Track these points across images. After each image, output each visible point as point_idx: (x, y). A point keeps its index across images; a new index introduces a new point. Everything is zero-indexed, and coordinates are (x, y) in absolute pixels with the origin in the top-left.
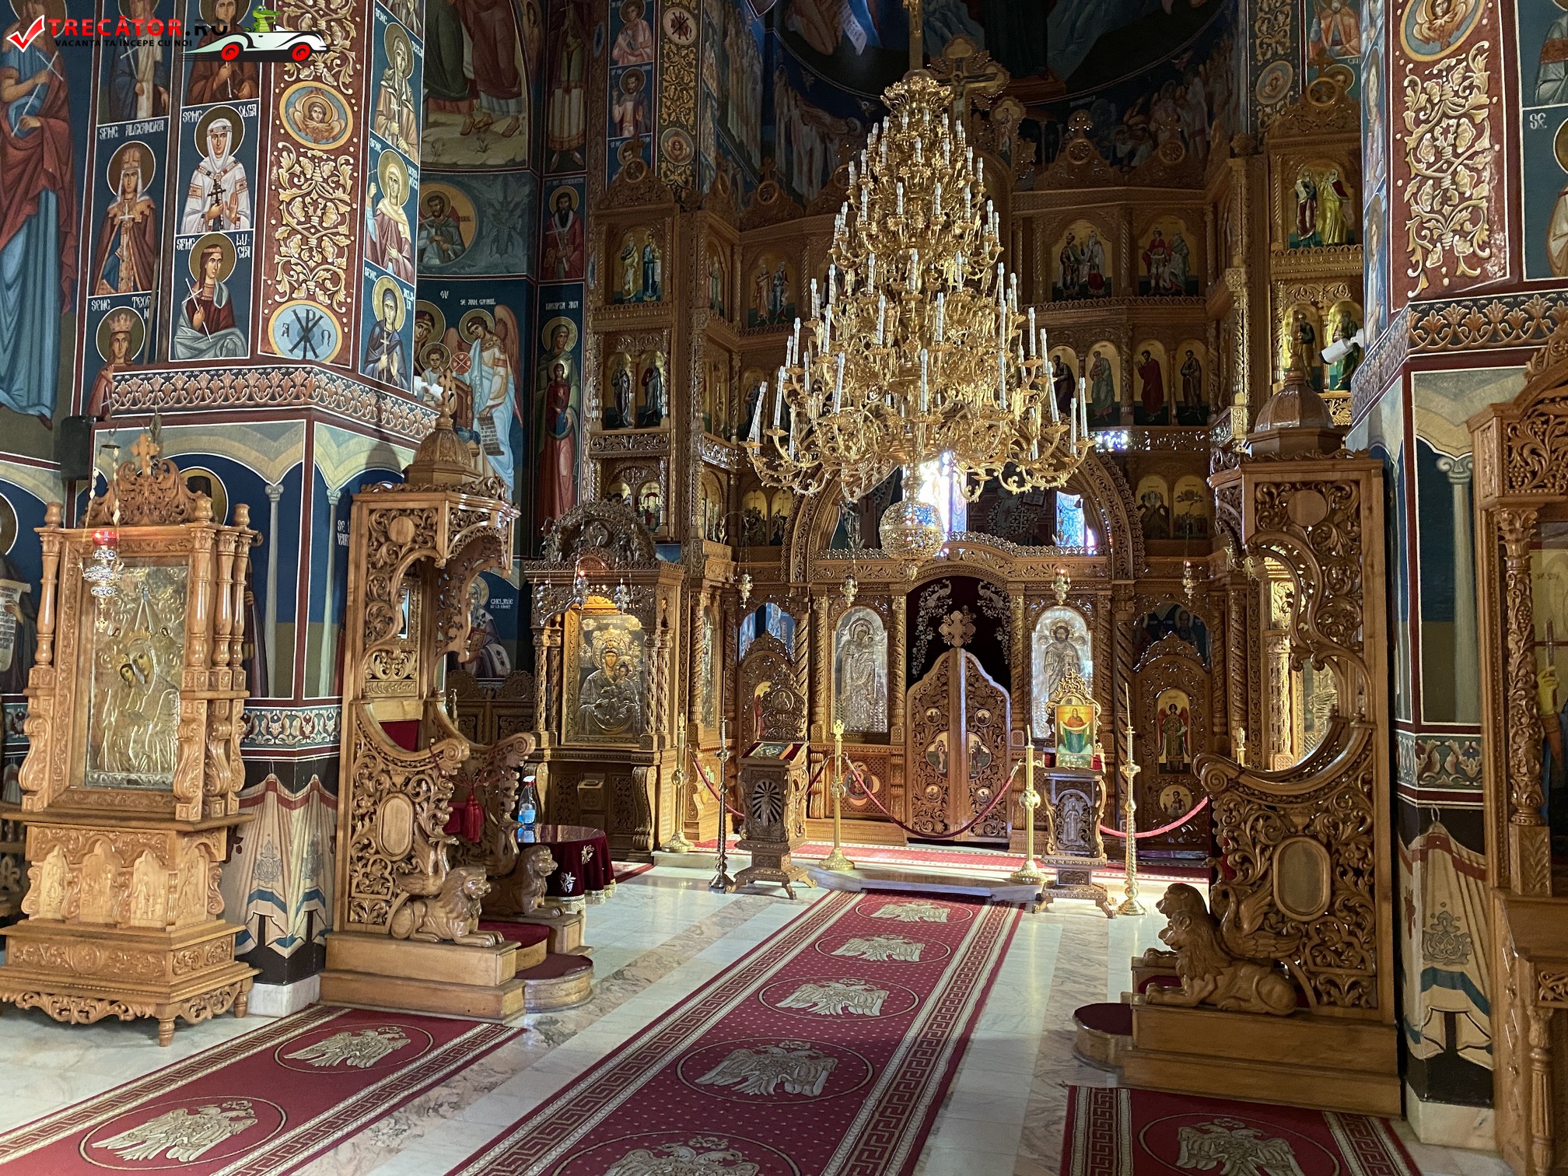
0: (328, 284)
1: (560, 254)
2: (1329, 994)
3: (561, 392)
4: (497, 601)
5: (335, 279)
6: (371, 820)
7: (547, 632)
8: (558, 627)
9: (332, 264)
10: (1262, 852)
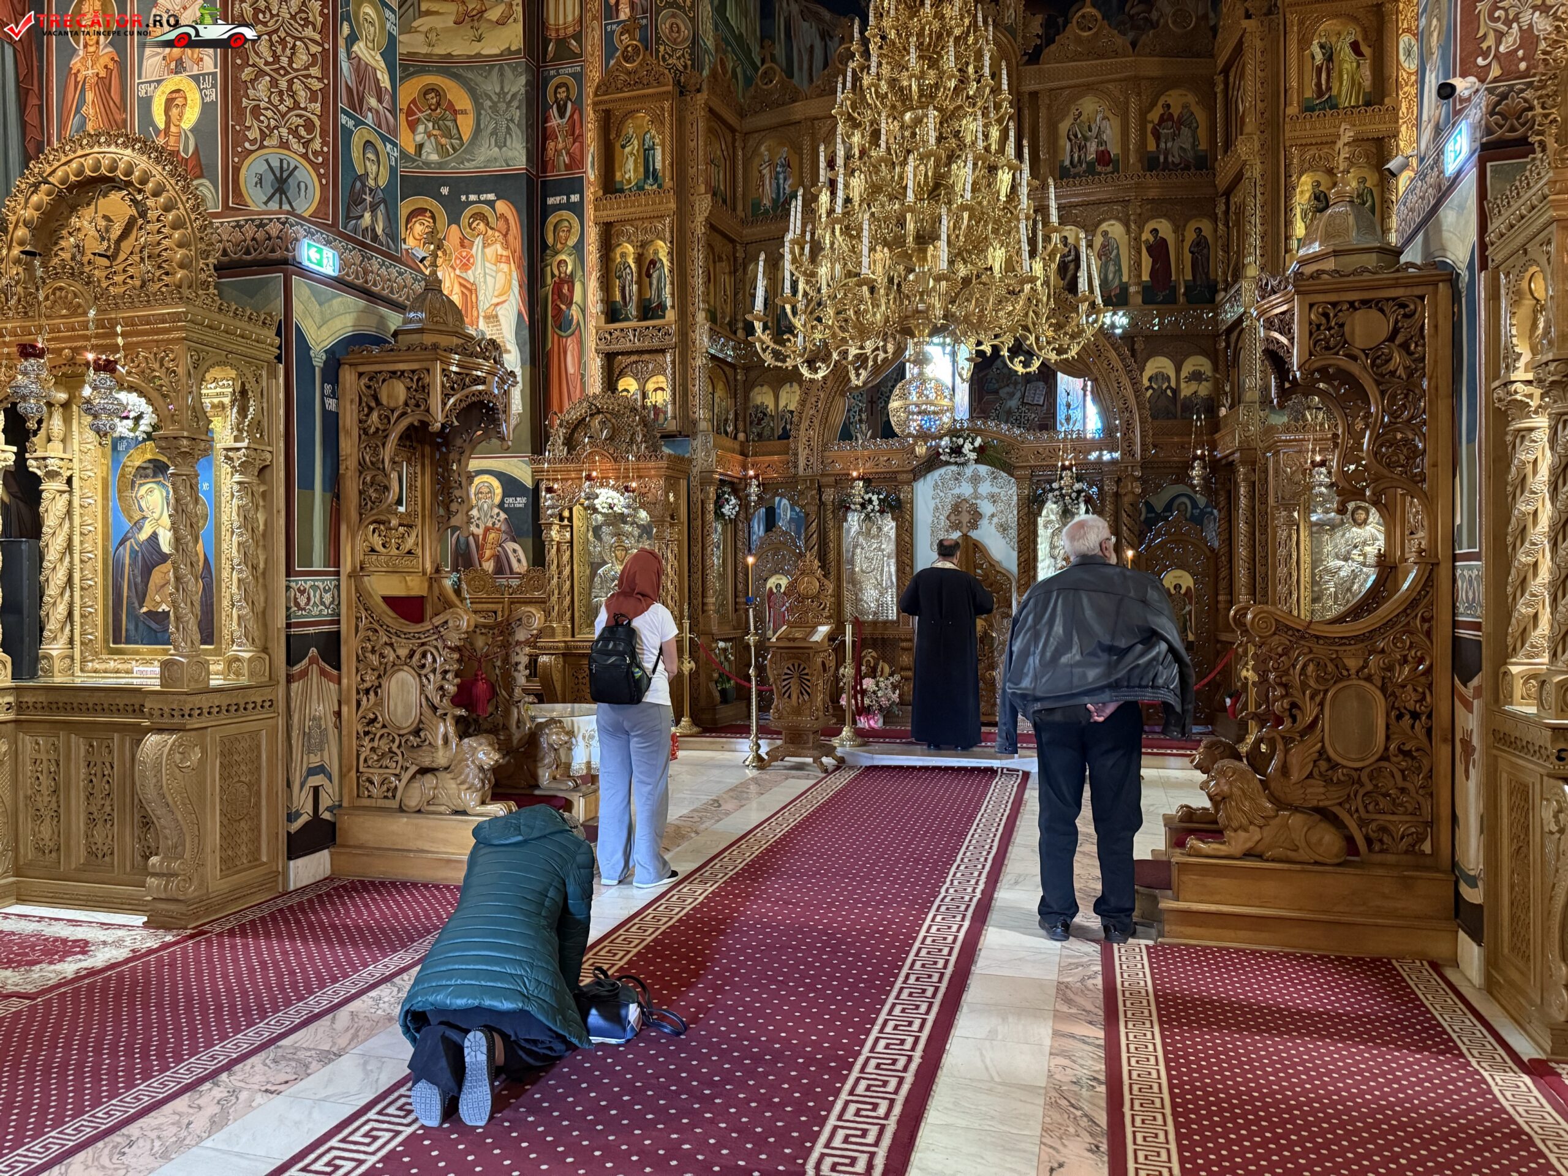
0: (302, 132)
1: (560, 146)
2: (1381, 841)
3: (565, 290)
4: (511, 500)
5: (309, 126)
6: (376, 694)
7: (556, 528)
8: (566, 522)
9: (305, 109)
10: (1312, 698)
